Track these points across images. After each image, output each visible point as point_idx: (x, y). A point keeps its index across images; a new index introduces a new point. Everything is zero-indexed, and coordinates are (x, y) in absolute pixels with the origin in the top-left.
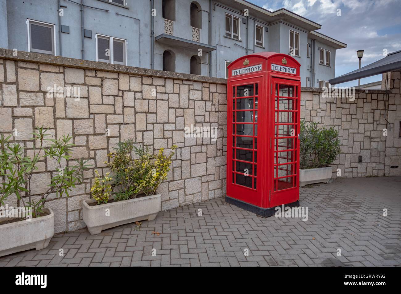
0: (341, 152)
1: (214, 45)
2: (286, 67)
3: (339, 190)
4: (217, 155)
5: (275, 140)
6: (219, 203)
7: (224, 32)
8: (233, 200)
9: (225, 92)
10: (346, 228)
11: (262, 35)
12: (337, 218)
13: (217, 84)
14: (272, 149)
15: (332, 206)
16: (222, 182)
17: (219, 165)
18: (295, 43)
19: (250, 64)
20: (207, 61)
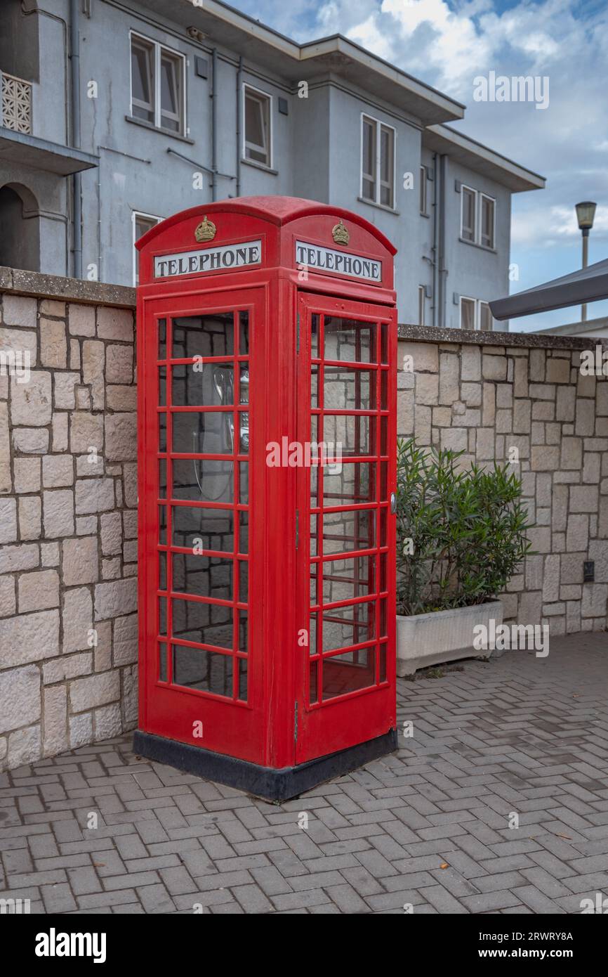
0: (529, 551)
1: (91, 152)
2: (348, 256)
3: (526, 682)
4: (100, 576)
5: (313, 518)
6: (111, 759)
7: (127, 102)
8: (162, 744)
9: (130, 338)
10: (546, 816)
11: (267, 124)
12: (519, 780)
13: (96, 305)
14: (302, 551)
15: (503, 741)
16: (122, 679)
17: (107, 614)
18: (379, 161)
19: (223, 237)
20: (63, 209)
